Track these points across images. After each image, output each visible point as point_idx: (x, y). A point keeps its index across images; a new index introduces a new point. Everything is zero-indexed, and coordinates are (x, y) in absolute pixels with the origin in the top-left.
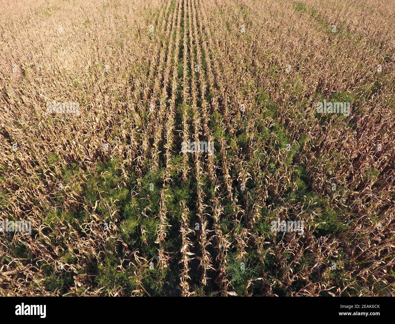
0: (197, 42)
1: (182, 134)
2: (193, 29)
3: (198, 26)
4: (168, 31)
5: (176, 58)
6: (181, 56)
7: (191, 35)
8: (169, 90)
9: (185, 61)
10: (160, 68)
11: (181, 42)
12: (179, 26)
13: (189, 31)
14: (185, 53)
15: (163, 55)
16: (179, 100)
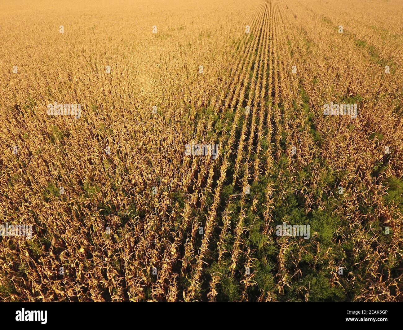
0: (266, 61)
1: (247, 102)
2: (264, 53)
3: (269, 52)
4: (246, 54)
5: (249, 69)
6: (252, 68)
7: (262, 57)
8: (242, 84)
9: (255, 71)
10: (238, 73)
11: (254, 60)
12: (254, 51)
13: (261, 55)
14: (256, 67)
15: (240, 66)
16: (248, 88)
